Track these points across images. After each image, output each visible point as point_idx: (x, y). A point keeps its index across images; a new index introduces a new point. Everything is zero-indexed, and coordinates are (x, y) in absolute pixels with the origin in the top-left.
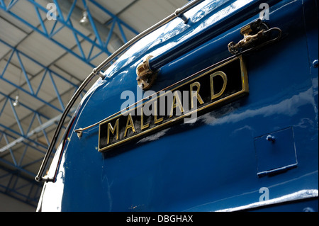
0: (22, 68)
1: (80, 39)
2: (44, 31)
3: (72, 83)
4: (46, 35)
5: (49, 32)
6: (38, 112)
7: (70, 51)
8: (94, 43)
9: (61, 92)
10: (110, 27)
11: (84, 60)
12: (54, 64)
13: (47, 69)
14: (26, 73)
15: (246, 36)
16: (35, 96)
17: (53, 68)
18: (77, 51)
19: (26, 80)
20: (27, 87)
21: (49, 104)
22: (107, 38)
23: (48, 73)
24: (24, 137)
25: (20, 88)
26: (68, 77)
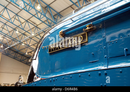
0: (19, 21)
1: (37, 12)
2: (26, 10)
3: (34, 26)
4: (27, 11)
5: (28, 10)
6: (24, 34)
7: (34, 16)
8: (41, 14)
9: (31, 28)
10: (46, 9)
11: (38, 19)
12: (29, 19)
13: (27, 21)
14: (20, 22)
15: (88, 28)
16: (23, 29)
17: (28, 21)
18: (36, 16)
19: (20, 24)
20: (20, 26)
21: (27, 32)
22: (46, 12)
23: (27, 22)
24: (20, 41)
25: (18, 26)
26: (33, 24)
